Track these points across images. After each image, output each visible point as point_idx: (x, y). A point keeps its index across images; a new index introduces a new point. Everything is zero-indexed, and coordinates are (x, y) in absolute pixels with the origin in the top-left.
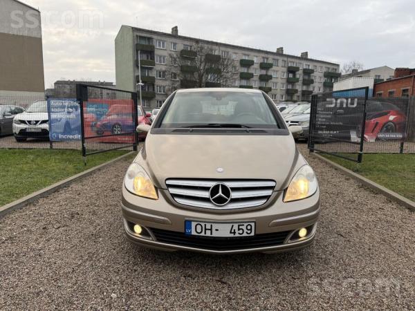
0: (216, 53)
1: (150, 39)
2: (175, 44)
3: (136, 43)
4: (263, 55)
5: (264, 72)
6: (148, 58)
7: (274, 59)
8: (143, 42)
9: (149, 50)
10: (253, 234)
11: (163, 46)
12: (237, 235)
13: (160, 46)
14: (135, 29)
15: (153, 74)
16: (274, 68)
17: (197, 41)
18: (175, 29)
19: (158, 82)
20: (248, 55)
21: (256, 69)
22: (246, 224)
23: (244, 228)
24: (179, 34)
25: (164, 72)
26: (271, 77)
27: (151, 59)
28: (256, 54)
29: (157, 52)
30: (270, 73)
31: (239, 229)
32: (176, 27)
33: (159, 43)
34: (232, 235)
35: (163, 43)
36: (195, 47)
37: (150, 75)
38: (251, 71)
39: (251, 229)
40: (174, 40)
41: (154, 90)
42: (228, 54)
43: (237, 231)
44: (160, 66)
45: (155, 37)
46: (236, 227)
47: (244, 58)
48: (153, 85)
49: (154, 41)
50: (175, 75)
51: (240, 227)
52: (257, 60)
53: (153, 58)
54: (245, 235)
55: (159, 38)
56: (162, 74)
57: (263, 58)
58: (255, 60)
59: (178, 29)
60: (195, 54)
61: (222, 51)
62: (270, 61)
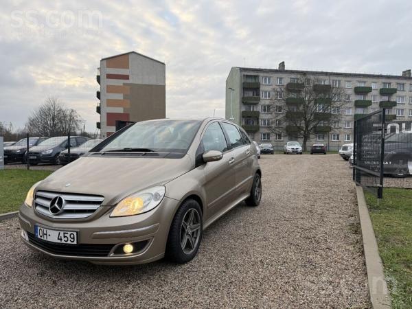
0: (327, 83)
1: (256, 77)
2: (281, 79)
3: (242, 82)
4: (384, 80)
5: (386, 98)
6: (253, 95)
7: (397, 84)
8: (250, 81)
9: (255, 87)
10: (75, 243)
11: (269, 82)
12: (63, 242)
13: (265, 82)
14: (242, 70)
15: (259, 109)
16: (398, 93)
17: (304, 73)
18: (282, 64)
19: (263, 116)
20: (365, 82)
21: (374, 96)
22: (69, 233)
23: (68, 235)
24: (286, 69)
25: (269, 106)
26: (395, 104)
27: (257, 95)
28: (374, 80)
29: (262, 88)
30: (393, 99)
31: (65, 237)
32: (283, 63)
33: (266, 79)
34: (59, 241)
35: (269, 79)
36: (302, 79)
37: (255, 110)
38: (368, 98)
39: (74, 238)
40: (280, 75)
41: (258, 123)
42: (339, 83)
43: (62, 238)
44: (264, 101)
45: (261, 74)
46: (62, 234)
47: (359, 85)
48: (258, 119)
49: (260, 78)
50: (280, 108)
51: (66, 235)
52: (376, 86)
53: (258, 94)
54: (69, 242)
55: (265, 74)
56: (267, 108)
57: (384, 83)
58: (374, 86)
59: (285, 64)
60: (302, 86)
61: (333, 81)
62: (393, 86)
